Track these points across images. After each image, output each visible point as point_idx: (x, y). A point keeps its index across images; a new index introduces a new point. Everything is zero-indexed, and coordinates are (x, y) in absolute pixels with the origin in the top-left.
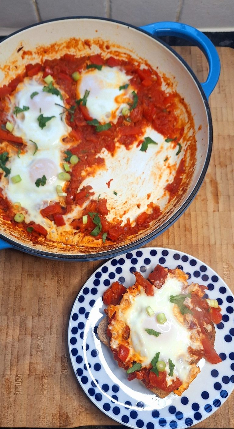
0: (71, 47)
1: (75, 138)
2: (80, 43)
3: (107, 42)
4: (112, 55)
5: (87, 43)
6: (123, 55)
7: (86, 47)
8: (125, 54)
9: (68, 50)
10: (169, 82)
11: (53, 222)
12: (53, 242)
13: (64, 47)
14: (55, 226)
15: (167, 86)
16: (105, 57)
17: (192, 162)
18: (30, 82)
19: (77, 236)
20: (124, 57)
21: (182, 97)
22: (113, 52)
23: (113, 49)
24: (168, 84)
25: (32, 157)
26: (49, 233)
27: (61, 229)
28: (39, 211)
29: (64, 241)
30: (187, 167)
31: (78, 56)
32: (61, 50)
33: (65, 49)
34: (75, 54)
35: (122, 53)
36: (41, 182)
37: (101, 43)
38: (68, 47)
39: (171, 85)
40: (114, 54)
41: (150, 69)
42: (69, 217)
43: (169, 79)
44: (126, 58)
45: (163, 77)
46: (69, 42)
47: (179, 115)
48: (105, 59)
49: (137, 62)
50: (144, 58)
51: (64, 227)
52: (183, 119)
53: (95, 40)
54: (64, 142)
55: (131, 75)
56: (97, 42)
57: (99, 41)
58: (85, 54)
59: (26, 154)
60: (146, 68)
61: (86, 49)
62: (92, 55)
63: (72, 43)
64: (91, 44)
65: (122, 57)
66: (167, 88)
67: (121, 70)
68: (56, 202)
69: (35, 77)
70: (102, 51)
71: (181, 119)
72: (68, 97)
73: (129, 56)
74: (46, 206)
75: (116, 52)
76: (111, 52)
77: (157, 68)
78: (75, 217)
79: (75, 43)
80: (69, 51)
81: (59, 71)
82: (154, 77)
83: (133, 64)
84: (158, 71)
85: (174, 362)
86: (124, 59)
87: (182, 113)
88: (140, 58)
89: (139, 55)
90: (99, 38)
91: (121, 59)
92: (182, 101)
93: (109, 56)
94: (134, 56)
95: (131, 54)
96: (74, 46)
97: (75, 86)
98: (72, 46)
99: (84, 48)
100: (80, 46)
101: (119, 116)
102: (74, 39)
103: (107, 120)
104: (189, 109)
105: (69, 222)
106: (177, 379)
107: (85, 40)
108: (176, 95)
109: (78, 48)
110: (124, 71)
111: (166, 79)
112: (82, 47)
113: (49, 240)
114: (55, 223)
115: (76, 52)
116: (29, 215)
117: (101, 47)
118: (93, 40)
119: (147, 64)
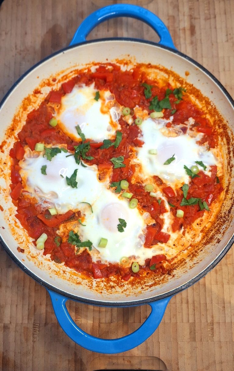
0: (27, 107)
1: (105, 168)
2: (31, 97)
3: (51, 77)
4: (62, 83)
5: (37, 92)
6: (71, 74)
7: (38, 95)
8: (71, 72)
9: (26, 111)
10: (125, 62)
11: (159, 244)
12: (176, 257)
13: (22, 112)
14: (163, 245)
15: (126, 66)
16: (58, 89)
17: (204, 102)
18: (27, 163)
19: (186, 234)
20: (72, 75)
21: (147, 63)
22: (61, 79)
23: (59, 78)
24: (126, 64)
25: (93, 214)
26: (166, 254)
27: (170, 242)
28: (143, 247)
29: (182, 248)
30: (202, 108)
31: (37, 107)
32: (22, 116)
33: (24, 112)
34: (34, 108)
35: (69, 74)
36: (122, 226)
37: (47, 82)
38: (25, 109)
39: (129, 62)
40: (62, 80)
41: (101, 65)
42: (166, 228)
43: (124, 60)
44: (75, 74)
45: (117, 63)
46: (24, 105)
47: (155, 77)
48: (58, 90)
49: (85, 69)
50: (90, 62)
51: (171, 238)
52: (161, 78)
53: (41, 84)
54: (102, 181)
55: (91, 83)
56: (43, 84)
57: (44, 82)
58: (40, 101)
59: (86, 217)
60: (97, 67)
61: (39, 97)
62: (46, 96)
63: (26, 103)
64: (40, 90)
65: (70, 76)
66: (127, 67)
67: (80, 87)
68: (146, 228)
69: (25, 156)
70: (52, 87)
71: (160, 79)
72: (66, 145)
73: (76, 71)
74: (143, 239)
75: (62, 78)
76: (59, 81)
77: (107, 60)
78: (170, 222)
79: (28, 101)
80: (28, 111)
81: (39, 133)
82: (110, 67)
83: (84, 74)
84: (109, 61)
85: (199, 160)
86: (73, 76)
87: (157, 74)
88: (86, 65)
89: (84, 63)
90: (43, 80)
91: (70, 79)
92: (149, 66)
93: (59, 85)
94: (80, 68)
95: (76, 68)
96: (28, 104)
97: (61, 131)
98: (28, 105)
99: (37, 98)
100: (33, 99)
101: (117, 121)
102: (25, 99)
103: (113, 132)
104: (161, 67)
105: (170, 231)
106: (211, 166)
107: (34, 92)
108: (139, 66)
109: (33, 102)
110: (84, 85)
111: (121, 62)
112: (35, 98)
113: (171, 259)
114: (162, 242)
115: (33, 106)
116: (139, 257)
117: (49, 84)
118: (40, 86)
119: (95, 65)
